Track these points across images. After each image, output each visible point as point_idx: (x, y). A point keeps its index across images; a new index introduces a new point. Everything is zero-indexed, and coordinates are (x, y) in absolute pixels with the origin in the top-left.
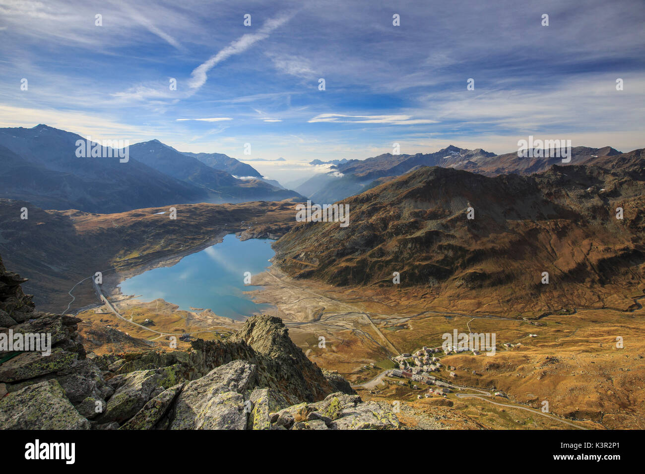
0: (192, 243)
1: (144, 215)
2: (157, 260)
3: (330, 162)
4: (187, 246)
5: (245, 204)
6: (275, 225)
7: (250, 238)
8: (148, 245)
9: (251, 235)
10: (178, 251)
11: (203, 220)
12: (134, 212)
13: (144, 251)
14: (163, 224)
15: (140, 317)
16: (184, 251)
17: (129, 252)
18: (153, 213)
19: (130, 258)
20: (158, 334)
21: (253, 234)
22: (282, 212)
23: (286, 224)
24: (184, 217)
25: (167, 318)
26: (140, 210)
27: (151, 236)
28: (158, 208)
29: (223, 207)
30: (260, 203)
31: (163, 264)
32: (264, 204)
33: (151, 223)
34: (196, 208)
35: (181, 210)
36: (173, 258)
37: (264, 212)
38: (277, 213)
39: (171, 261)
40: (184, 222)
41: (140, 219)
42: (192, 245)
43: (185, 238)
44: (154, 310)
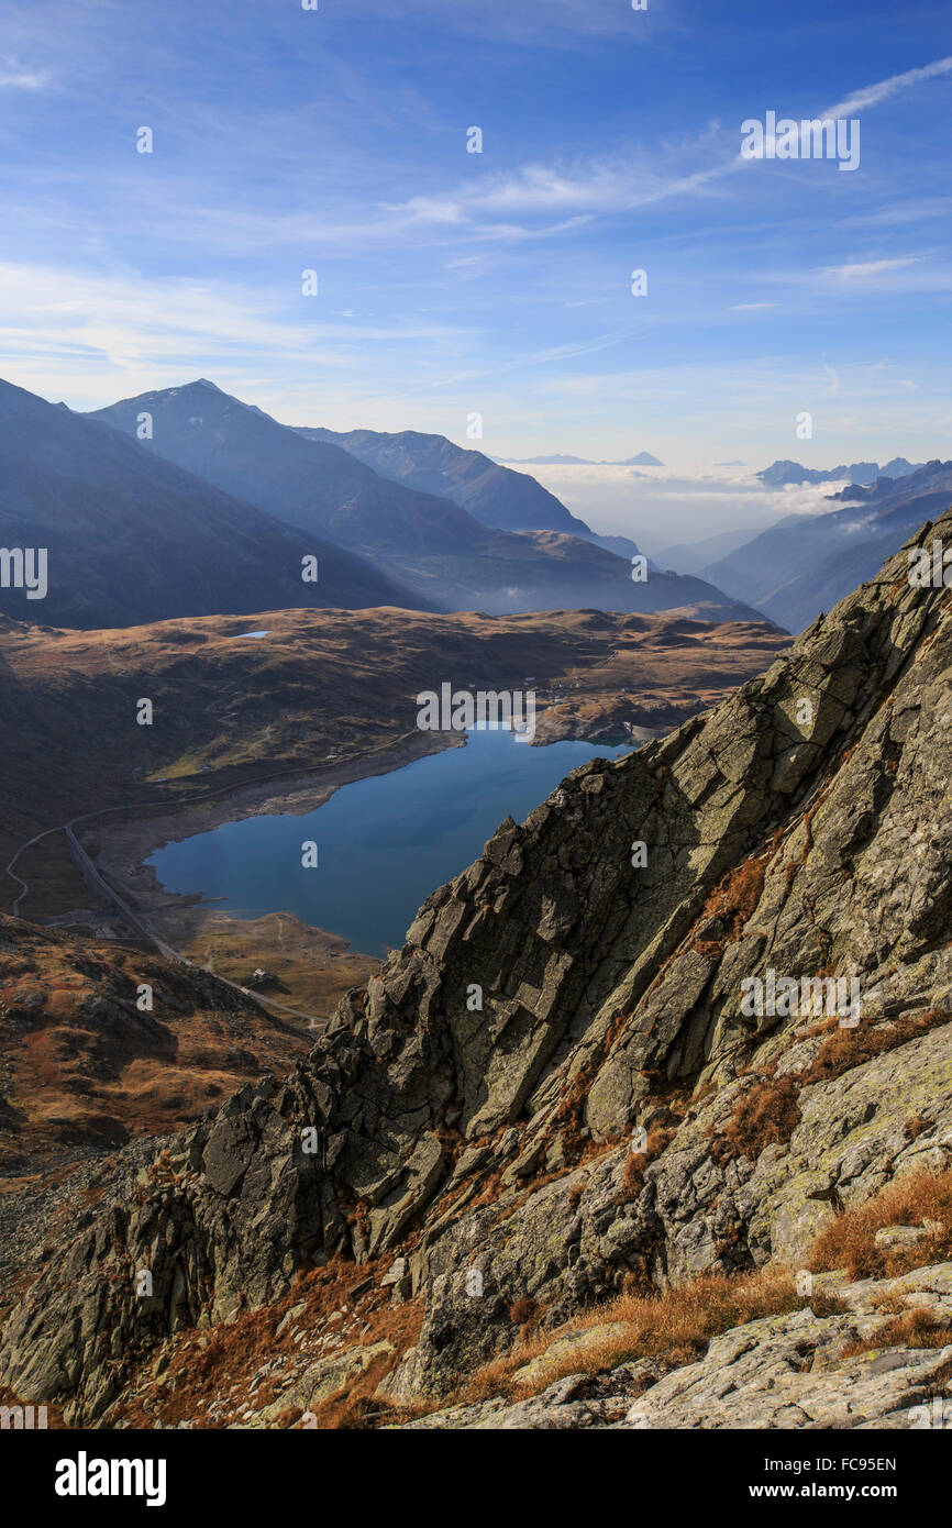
0: (365, 741)
1: (203, 639)
2: (258, 791)
3: (837, 474)
4: (351, 750)
5: (529, 618)
6: (646, 697)
7: (564, 738)
8: (223, 739)
9: (568, 727)
10: (320, 764)
11: (395, 663)
12: (167, 625)
13: (213, 756)
14: (268, 672)
15: (234, 961)
16: (342, 765)
17: (168, 759)
18: (228, 634)
19: (172, 775)
20: (300, 1018)
21: (574, 724)
22: (667, 653)
23: (685, 696)
24: (332, 651)
25: (318, 972)
26: (187, 621)
27: (232, 710)
28: (242, 618)
29: (459, 626)
30: (586, 618)
31: (277, 807)
32: (600, 621)
33: (227, 666)
34: (367, 624)
35: (318, 629)
36: (311, 786)
37: (602, 649)
38: (651, 656)
39: (302, 796)
40: (334, 669)
41: (192, 650)
42: (365, 748)
43: (340, 723)
44: (273, 945)
